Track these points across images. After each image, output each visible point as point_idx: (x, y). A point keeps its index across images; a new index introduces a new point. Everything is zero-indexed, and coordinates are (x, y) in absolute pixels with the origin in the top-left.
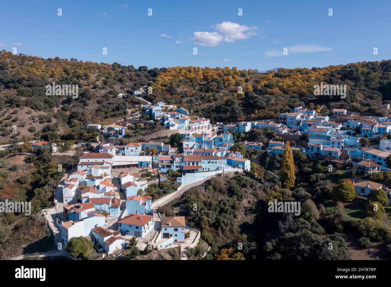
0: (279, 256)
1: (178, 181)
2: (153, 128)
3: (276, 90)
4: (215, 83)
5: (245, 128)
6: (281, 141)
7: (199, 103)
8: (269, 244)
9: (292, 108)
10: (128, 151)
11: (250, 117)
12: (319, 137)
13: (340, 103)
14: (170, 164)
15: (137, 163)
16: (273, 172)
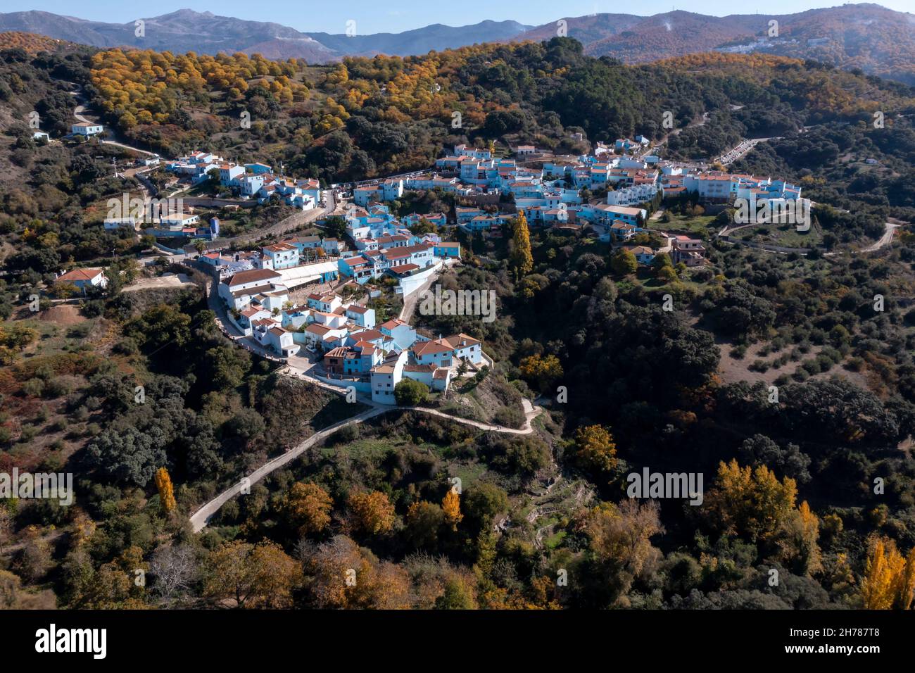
0: (599, 344)
1: (398, 292)
2: (274, 211)
3: (394, 111)
4: (262, 99)
5: (397, 191)
6: (475, 207)
7: (254, 145)
8: (580, 336)
9: (450, 148)
10: (279, 259)
11: (386, 169)
12: (526, 195)
13: (516, 135)
14: (366, 269)
15: (320, 277)
16: (486, 255)
